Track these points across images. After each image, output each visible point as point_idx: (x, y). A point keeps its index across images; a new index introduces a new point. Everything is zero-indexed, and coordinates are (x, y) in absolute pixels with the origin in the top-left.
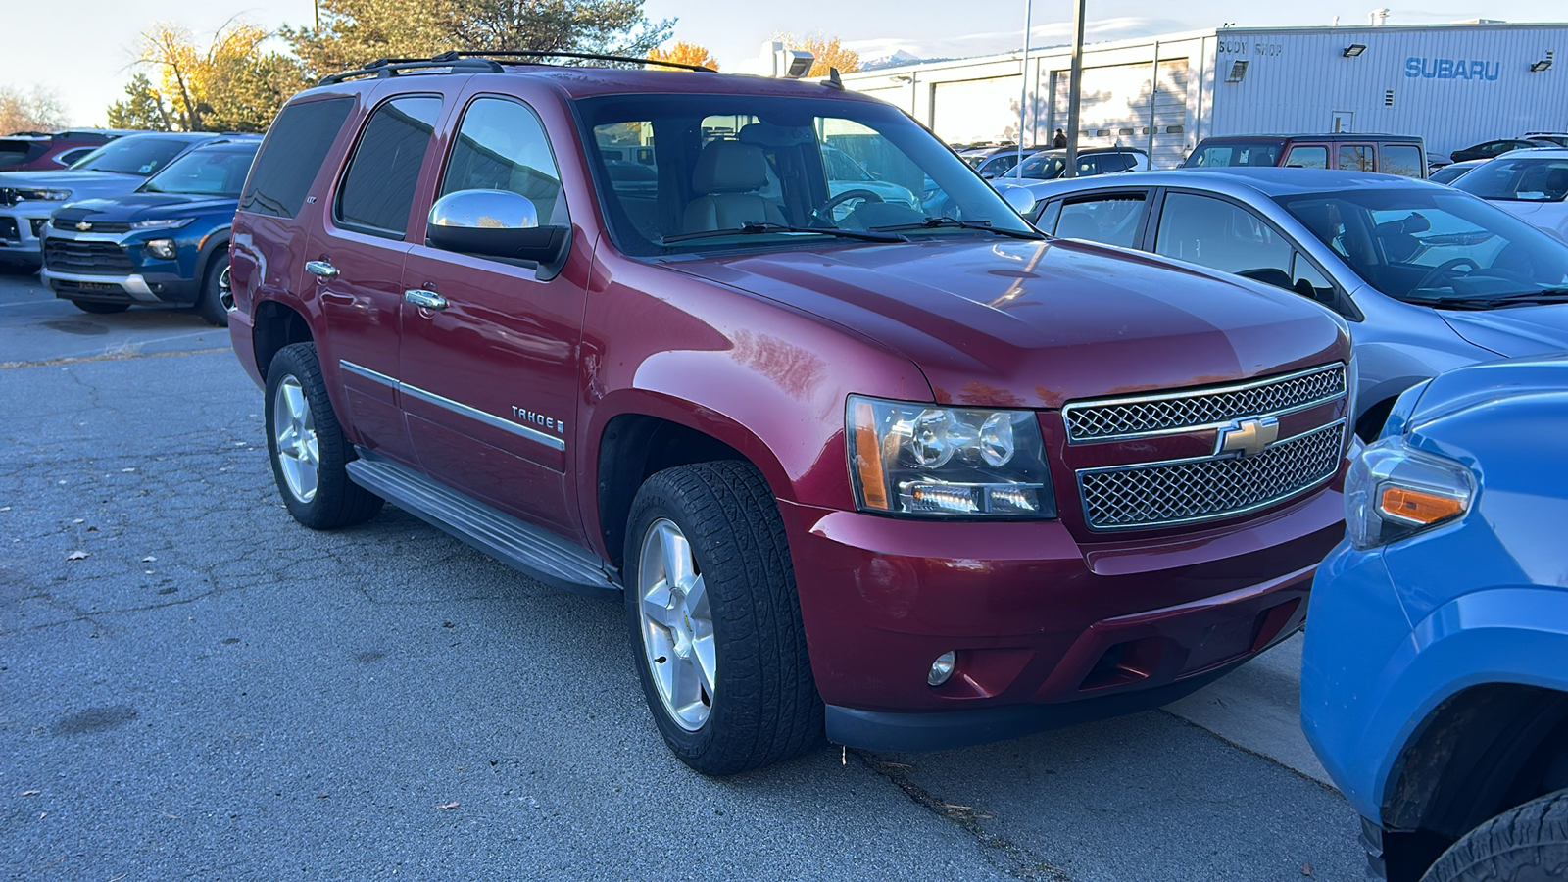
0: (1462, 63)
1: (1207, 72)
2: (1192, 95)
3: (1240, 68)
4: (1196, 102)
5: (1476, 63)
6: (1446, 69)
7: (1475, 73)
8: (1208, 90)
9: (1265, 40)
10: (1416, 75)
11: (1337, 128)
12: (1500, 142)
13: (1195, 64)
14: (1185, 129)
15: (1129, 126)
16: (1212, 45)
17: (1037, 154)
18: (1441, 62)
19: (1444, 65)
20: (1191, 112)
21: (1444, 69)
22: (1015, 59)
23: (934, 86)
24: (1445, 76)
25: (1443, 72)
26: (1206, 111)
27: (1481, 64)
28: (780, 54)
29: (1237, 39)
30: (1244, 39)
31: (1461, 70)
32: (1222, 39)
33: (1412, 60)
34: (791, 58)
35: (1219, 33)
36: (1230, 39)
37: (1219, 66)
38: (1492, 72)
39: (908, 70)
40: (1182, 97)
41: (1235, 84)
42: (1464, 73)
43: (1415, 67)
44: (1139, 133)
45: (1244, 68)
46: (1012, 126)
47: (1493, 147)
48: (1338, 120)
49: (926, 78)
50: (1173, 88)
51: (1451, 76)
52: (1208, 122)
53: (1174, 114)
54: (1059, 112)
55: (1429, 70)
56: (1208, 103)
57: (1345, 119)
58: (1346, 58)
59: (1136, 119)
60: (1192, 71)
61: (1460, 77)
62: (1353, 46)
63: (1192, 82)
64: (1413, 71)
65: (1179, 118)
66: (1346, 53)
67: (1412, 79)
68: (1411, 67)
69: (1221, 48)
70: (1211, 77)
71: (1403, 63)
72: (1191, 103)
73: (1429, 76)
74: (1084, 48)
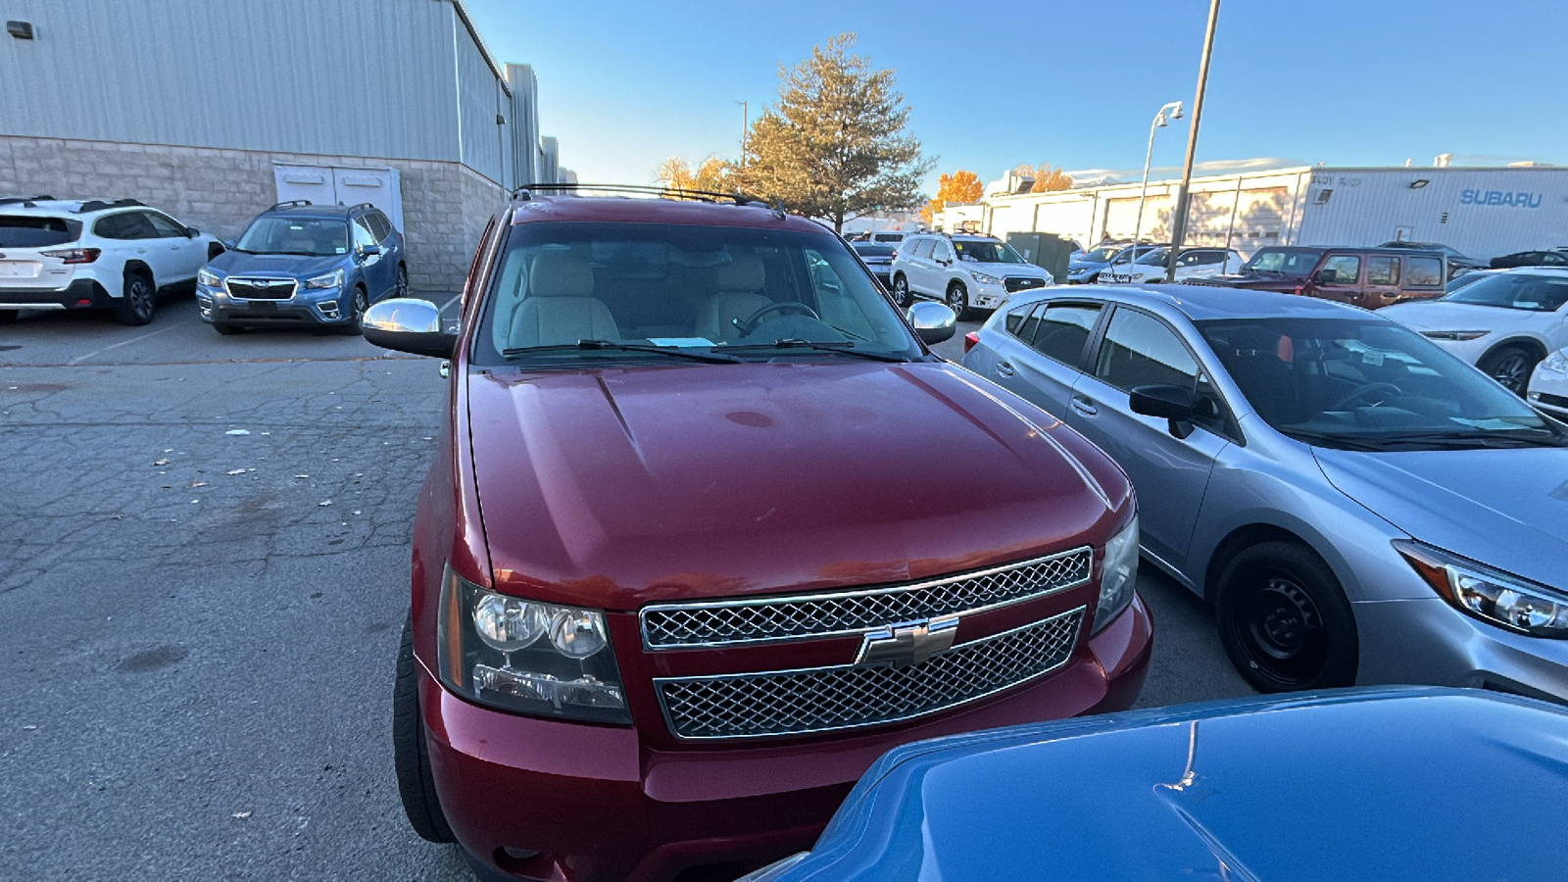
0: (1510, 195)
1: (1300, 198)
2: (1287, 212)
3: (1326, 195)
4: (1290, 217)
5: (1521, 195)
6: (1495, 198)
7: (1520, 201)
8: (1300, 208)
9: (1348, 176)
10: (1469, 202)
11: (1398, 238)
12: (1534, 252)
13: (1292, 191)
14: (1280, 235)
15: (1239, 231)
16: (1306, 179)
17: (1157, 249)
18: (1492, 193)
19: (1494, 196)
20: (1285, 224)
21: (1494, 198)
22: (1164, 185)
23: (1108, 201)
24: (1494, 204)
25: (1493, 201)
26: (1297, 223)
27: (1526, 195)
28: (1013, 178)
29: (1326, 174)
30: (1331, 175)
31: (1508, 199)
32: (1315, 174)
33: (1467, 191)
34: (1020, 181)
35: (1313, 170)
36: (1320, 174)
37: (1310, 192)
38: (1535, 201)
39: (1093, 191)
40: (1280, 213)
41: (1320, 206)
42: (1510, 202)
43: (1470, 197)
44: (1246, 236)
45: (1329, 194)
46: (1158, 227)
47: (1527, 256)
48: (1400, 232)
49: (1104, 196)
50: (1273, 206)
51: (1499, 203)
52: (1297, 231)
53: (1273, 224)
54: (1192, 221)
55: (1481, 198)
56: (1299, 218)
57: (1406, 232)
58: (1412, 190)
59: (1245, 227)
60: (1289, 195)
61: (1506, 205)
62: (1419, 181)
63: (1288, 203)
64: (1468, 199)
65: (1276, 227)
66: (1413, 185)
67: (1466, 205)
68: (1466, 196)
69: (1313, 180)
70: (1303, 200)
71: (1459, 194)
72: (1286, 218)
73: (1481, 203)
74: (1191, 180)
